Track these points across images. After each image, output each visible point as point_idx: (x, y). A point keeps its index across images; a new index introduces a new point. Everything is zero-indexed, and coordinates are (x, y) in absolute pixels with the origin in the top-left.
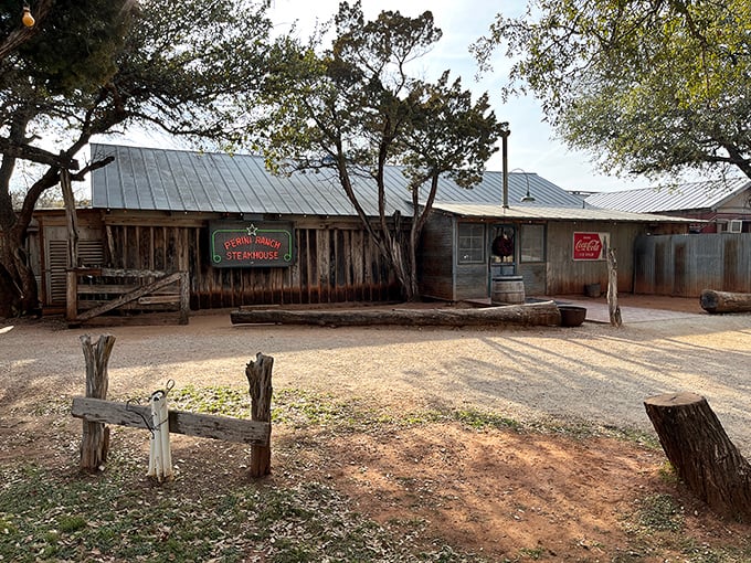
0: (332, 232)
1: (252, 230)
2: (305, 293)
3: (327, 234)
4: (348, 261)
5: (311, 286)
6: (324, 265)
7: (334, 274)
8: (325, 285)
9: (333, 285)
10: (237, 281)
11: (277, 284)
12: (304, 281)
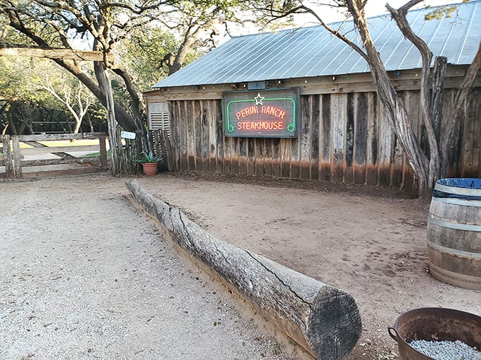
0: (350, 95)
1: (259, 99)
2: (315, 168)
3: (345, 99)
4: (370, 133)
5: (322, 161)
6: (338, 138)
7: (351, 148)
8: (339, 161)
9: (349, 162)
10: (251, 150)
11: (286, 155)
12: (315, 154)
